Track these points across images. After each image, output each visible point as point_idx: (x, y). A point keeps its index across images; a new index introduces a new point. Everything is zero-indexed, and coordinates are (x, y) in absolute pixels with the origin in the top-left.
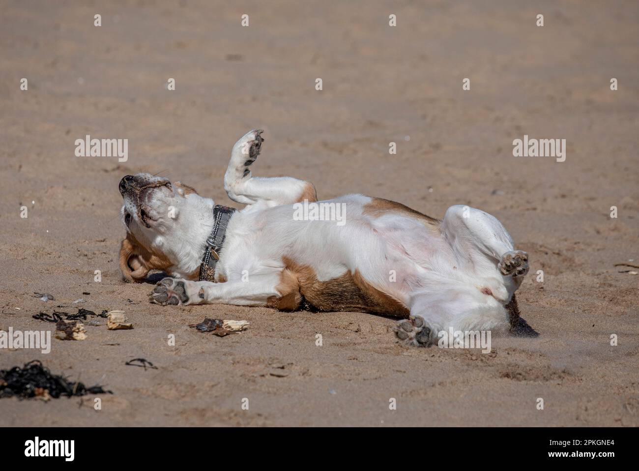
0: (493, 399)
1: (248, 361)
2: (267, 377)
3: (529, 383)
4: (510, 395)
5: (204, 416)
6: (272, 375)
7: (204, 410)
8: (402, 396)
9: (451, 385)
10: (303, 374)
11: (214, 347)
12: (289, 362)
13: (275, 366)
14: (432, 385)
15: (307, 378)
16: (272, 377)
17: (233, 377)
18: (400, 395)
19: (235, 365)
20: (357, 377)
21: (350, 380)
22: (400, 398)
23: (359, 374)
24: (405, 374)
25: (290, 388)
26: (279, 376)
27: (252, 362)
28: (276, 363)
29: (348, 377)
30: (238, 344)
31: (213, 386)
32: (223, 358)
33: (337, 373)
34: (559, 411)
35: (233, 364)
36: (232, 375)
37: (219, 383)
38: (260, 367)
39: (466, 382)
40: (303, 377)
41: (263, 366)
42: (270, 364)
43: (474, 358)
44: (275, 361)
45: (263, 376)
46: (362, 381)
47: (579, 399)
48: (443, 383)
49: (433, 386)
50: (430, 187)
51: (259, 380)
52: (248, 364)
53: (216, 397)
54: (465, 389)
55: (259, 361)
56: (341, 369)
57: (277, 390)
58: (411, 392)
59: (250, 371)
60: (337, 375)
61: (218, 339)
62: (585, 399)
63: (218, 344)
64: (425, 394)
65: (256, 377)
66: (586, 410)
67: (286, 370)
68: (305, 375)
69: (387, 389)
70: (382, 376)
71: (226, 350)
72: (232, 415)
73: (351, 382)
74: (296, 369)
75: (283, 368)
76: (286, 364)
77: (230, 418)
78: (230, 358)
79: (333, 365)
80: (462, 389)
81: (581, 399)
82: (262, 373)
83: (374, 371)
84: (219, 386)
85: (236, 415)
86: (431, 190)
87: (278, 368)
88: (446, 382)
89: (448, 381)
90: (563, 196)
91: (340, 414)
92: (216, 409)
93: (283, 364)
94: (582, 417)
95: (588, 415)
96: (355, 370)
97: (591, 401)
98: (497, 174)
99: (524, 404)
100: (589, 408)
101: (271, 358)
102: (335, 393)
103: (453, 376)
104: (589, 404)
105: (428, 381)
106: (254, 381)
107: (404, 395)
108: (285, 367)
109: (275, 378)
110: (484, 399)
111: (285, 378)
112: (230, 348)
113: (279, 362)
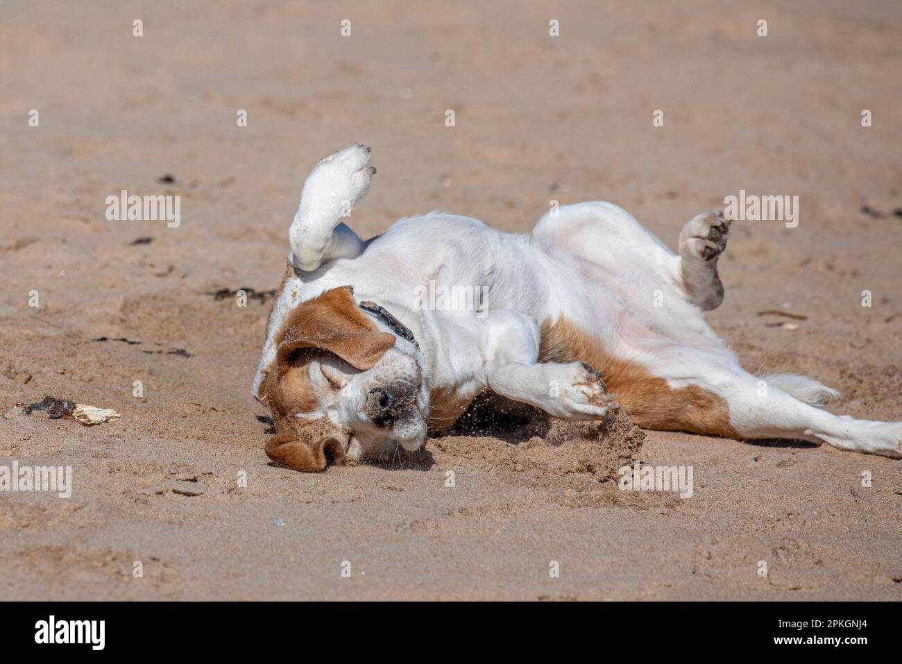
0: (551, 537)
1: (135, 468)
2: (167, 495)
3: (612, 511)
4: (580, 532)
5: (60, 559)
6: (175, 492)
7: (61, 549)
8: (397, 531)
9: (479, 514)
10: (229, 491)
11: (77, 444)
12: (205, 470)
13: (181, 476)
14: (447, 512)
15: (236, 497)
16: (176, 496)
17: (110, 495)
18: (394, 528)
19: (112, 474)
20: (321, 497)
21: (308, 503)
22: (394, 533)
23: (324, 493)
24: (403, 494)
25: (206, 516)
26: (188, 494)
27: (142, 471)
28: (183, 472)
29: (306, 497)
30: (119, 439)
31: (75, 510)
32: (94, 462)
33: (286, 490)
34: (663, 559)
35: (110, 473)
36: (108, 492)
37: (87, 504)
38: (155, 480)
39: (505, 508)
40: (228, 496)
41: (161, 477)
42: (172, 474)
43: (519, 467)
44: (182, 469)
45: (161, 493)
46: (329, 503)
47: (698, 540)
48: (466, 509)
49: (449, 514)
50: (444, 177)
51: (154, 500)
52: (135, 473)
53: (81, 527)
54: (504, 520)
55: (155, 468)
56: (292, 483)
57: (185, 518)
58: (412, 525)
59: (140, 485)
60: (286, 493)
61: (84, 430)
62: (707, 539)
63: (85, 438)
64: (437, 527)
65: (149, 495)
66: (709, 558)
67: (198, 484)
68: (233, 492)
69: (371, 518)
70: (362, 496)
71: (97, 449)
72: (109, 558)
73: (311, 505)
74: (218, 483)
75: (194, 480)
76: (200, 474)
77: (105, 564)
78: (105, 462)
79: (279, 476)
80: (498, 520)
81: (701, 539)
82: (159, 489)
83: (350, 488)
84: (86, 509)
85: (114, 559)
86: (448, 183)
87: (188, 480)
88: (471, 507)
89: (476, 505)
90: (672, 195)
91: (292, 559)
92: (80, 548)
93: (196, 475)
94: (702, 570)
95: (713, 566)
96: (316, 485)
97: (717, 542)
98: (560, 156)
99: (605, 546)
100: (713, 553)
101: (173, 463)
102: (283, 524)
103: (484, 498)
104: (715, 547)
105: (440, 506)
106: (146, 502)
107: (400, 529)
108: (197, 479)
109: (182, 497)
110: (535, 536)
111: (198, 498)
112: (105, 445)
113: (187, 470)
